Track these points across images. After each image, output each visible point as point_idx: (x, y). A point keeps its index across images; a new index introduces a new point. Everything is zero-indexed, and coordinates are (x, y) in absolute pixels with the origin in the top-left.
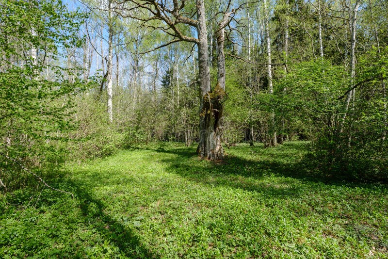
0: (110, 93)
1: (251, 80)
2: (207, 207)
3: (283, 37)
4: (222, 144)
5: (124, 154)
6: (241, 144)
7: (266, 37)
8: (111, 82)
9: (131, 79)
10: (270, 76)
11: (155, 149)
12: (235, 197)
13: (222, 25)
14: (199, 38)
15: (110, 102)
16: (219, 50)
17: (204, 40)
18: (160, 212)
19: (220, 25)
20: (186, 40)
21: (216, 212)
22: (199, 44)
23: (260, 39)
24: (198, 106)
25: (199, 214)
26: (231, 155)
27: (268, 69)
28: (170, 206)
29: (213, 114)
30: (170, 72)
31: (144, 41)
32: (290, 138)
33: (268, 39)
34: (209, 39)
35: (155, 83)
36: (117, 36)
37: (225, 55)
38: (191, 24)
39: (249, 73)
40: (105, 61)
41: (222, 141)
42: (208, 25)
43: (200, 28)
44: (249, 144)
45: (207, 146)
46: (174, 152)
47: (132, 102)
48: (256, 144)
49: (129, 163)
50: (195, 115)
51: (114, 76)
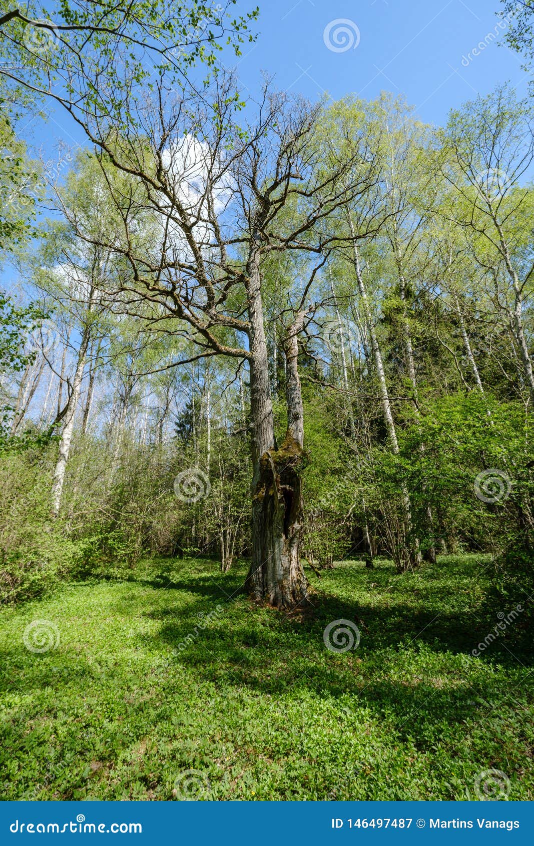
0: (65, 450)
1: (353, 426)
2: (271, 757)
3: (403, 351)
4: (304, 563)
5: (72, 595)
6: (347, 563)
7: (374, 350)
8: (71, 426)
9: (114, 419)
10: (390, 418)
11: (149, 579)
12: (340, 719)
13: (294, 330)
14: (251, 350)
15: (61, 467)
16: (290, 371)
17: (261, 354)
18: (144, 780)
19: (289, 329)
20: (228, 354)
21: (293, 774)
22: (252, 361)
23: (363, 351)
24: (249, 478)
25: (249, 782)
26: (323, 592)
27: (383, 405)
28: (174, 757)
29: (279, 496)
30: (195, 406)
31: (149, 351)
32: (449, 547)
33: (378, 353)
34: (270, 350)
35: (161, 426)
36: (97, 342)
37: (301, 379)
38: (237, 327)
39: (348, 412)
40: (65, 385)
41: (302, 556)
42: (269, 328)
43: (254, 334)
44: (364, 563)
45: (270, 571)
46: (191, 586)
47: (110, 466)
48: (377, 562)
49: (80, 621)
50: (244, 495)
51: (79, 414)
